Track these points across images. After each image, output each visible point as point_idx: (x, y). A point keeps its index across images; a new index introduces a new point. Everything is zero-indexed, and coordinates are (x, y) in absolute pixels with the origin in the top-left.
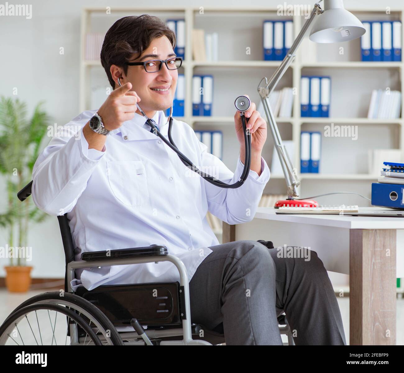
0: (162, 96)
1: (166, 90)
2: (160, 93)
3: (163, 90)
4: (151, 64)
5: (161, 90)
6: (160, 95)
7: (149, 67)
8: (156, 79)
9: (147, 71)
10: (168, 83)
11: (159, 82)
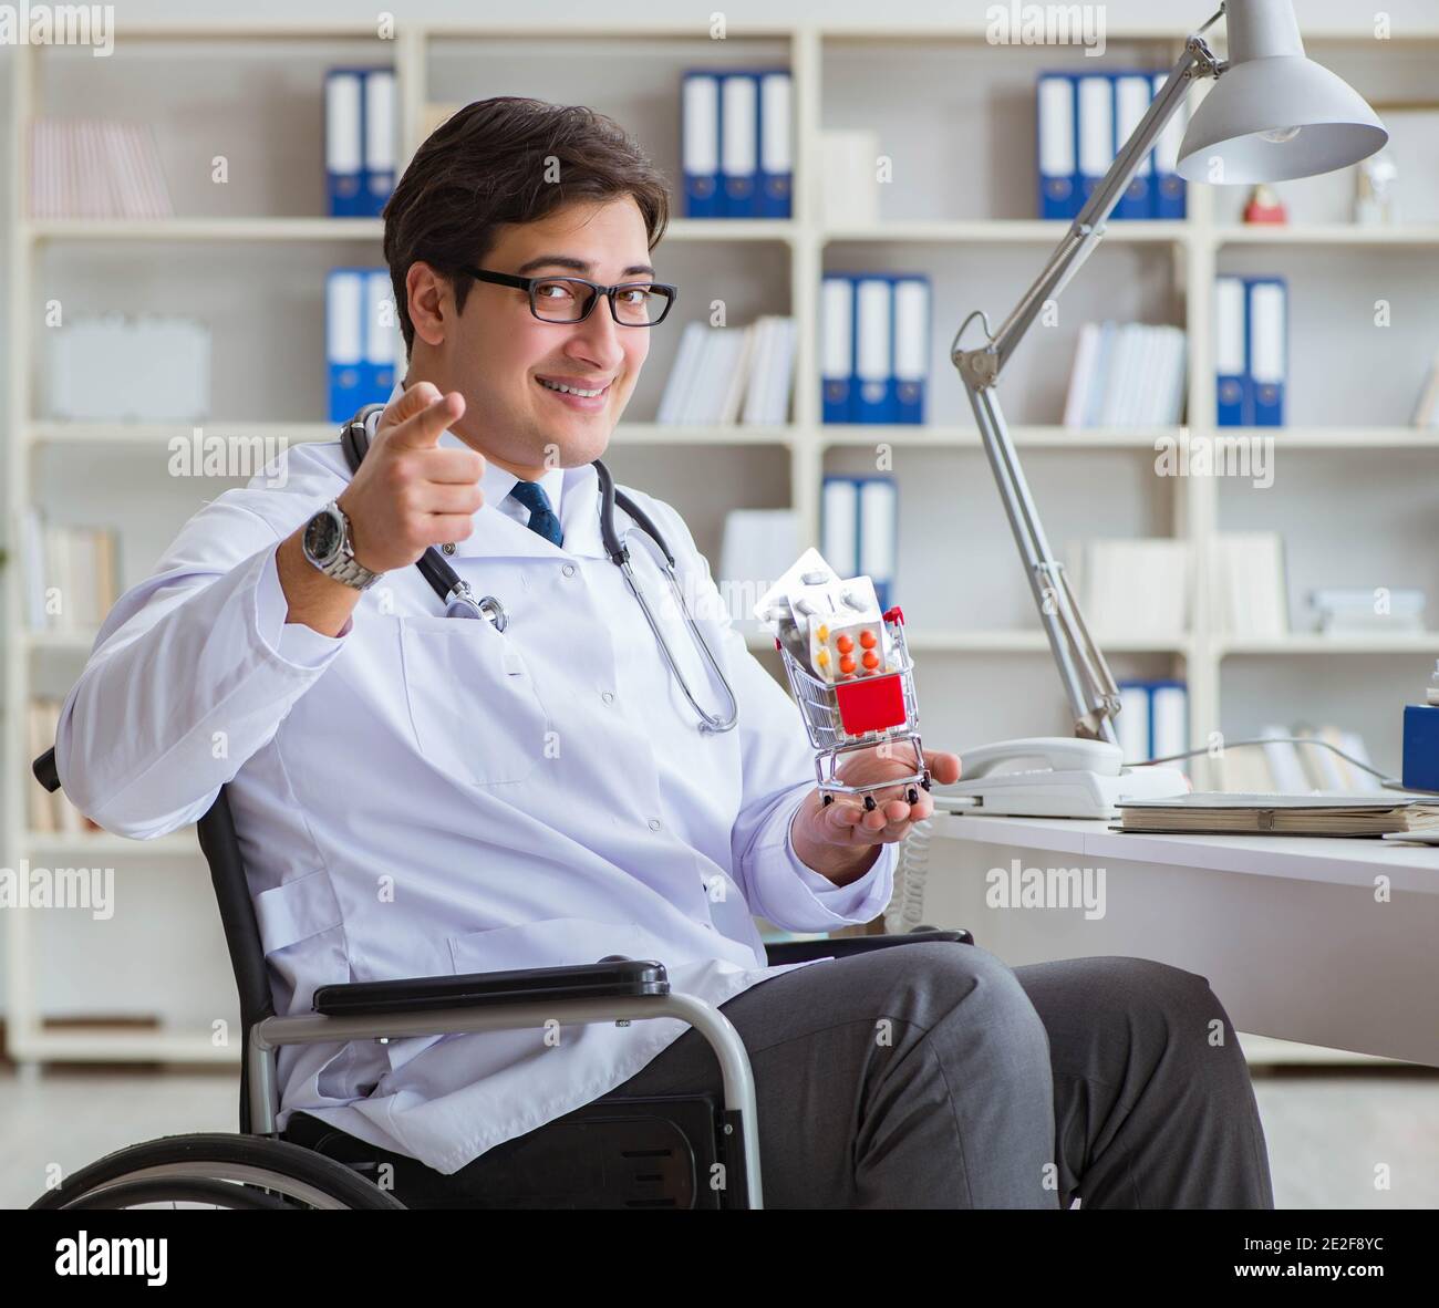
0: (573, 414)
1: (593, 394)
2: (570, 402)
3: (583, 393)
4: (558, 293)
5: (574, 391)
6: (565, 410)
7: (548, 301)
8: (565, 349)
9: (538, 312)
10: (606, 370)
11: (571, 359)
